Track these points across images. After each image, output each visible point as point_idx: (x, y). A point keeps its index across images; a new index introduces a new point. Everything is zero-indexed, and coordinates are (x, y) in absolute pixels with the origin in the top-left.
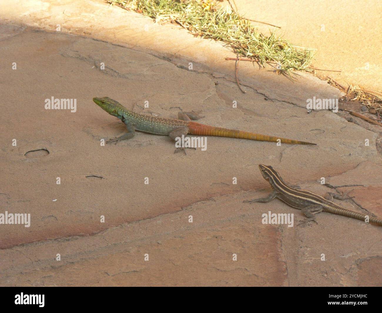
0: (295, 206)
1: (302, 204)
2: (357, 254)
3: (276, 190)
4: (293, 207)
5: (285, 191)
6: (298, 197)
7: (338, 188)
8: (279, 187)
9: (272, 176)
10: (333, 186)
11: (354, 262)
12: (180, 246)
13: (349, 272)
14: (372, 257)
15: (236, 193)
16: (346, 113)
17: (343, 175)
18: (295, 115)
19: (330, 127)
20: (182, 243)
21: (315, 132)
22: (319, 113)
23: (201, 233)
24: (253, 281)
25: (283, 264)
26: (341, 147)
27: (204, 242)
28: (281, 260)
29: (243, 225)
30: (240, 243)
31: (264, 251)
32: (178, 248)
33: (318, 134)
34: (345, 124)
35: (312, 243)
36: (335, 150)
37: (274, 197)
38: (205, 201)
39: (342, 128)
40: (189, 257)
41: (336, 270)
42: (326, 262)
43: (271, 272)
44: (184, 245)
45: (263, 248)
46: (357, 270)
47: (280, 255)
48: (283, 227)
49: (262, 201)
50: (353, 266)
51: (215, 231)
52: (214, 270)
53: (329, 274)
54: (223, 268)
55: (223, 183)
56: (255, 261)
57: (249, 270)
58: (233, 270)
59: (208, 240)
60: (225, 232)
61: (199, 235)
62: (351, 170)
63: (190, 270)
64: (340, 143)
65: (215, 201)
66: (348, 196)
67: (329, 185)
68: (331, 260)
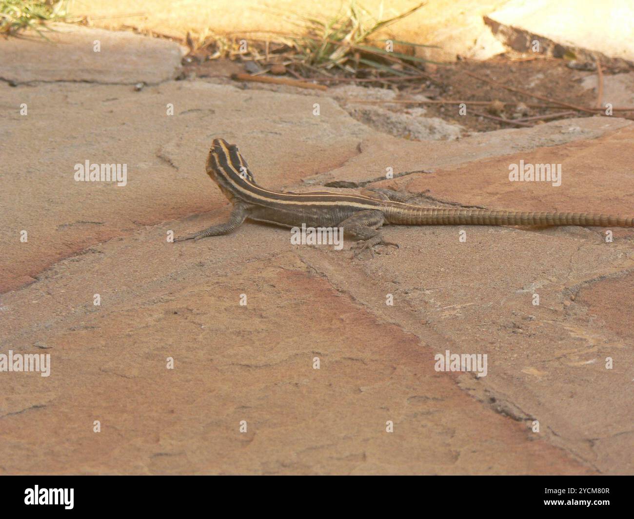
1: (328, 216)
2: (551, 281)
3: (243, 200)
5: (269, 200)
6: (309, 203)
7: (368, 184)
8: (248, 192)
9: (221, 168)
10: (355, 182)
11: (560, 296)
12: (104, 343)
13: (569, 315)
14: (592, 281)
15: (134, 233)
16: (222, 80)
17: (349, 165)
18: (111, 97)
19: (219, 103)
20: (101, 336)
21: (194, 114)
22: (162, 86)
23: (127, 311)
24: (359, 371)
25: (395, 327)
26: (283, 127)
27: (155, 325)
28: (385, 322)
29: (215, 281)
30: (247, 312)
31: (322, 315)
32: (103, 347)
33: (203, 117)
34: (245, 94)
35: (424, 280)
36: (276, 133)
37: (242, 218)
38: (78, 257)
39: (246, 101)
40: (147, 358)
41: (534, 317)
42: (493, 308)
43: (385, 347)
44: (112, 340)
45: (313, 311)
46: (585, 309)
47: (371, 314)
48: (319, 268)
49: (221, 230)
50: (568, 303)
51: (159, 304)
52: (237, 369)
53: (526, 326)
54: (257, 362)
55: (82, 222)
56: (321, 336)
57: (326, 353)
58: (285, 359)
59: (159, 320)
60: (188, 300)
61: (128, 315)
62: (356, 157)
63: (178, 380)
64: (274, 122)
65: (100, 252)
66: (411, 193)
67: (341, 184)
68: (502, 303)
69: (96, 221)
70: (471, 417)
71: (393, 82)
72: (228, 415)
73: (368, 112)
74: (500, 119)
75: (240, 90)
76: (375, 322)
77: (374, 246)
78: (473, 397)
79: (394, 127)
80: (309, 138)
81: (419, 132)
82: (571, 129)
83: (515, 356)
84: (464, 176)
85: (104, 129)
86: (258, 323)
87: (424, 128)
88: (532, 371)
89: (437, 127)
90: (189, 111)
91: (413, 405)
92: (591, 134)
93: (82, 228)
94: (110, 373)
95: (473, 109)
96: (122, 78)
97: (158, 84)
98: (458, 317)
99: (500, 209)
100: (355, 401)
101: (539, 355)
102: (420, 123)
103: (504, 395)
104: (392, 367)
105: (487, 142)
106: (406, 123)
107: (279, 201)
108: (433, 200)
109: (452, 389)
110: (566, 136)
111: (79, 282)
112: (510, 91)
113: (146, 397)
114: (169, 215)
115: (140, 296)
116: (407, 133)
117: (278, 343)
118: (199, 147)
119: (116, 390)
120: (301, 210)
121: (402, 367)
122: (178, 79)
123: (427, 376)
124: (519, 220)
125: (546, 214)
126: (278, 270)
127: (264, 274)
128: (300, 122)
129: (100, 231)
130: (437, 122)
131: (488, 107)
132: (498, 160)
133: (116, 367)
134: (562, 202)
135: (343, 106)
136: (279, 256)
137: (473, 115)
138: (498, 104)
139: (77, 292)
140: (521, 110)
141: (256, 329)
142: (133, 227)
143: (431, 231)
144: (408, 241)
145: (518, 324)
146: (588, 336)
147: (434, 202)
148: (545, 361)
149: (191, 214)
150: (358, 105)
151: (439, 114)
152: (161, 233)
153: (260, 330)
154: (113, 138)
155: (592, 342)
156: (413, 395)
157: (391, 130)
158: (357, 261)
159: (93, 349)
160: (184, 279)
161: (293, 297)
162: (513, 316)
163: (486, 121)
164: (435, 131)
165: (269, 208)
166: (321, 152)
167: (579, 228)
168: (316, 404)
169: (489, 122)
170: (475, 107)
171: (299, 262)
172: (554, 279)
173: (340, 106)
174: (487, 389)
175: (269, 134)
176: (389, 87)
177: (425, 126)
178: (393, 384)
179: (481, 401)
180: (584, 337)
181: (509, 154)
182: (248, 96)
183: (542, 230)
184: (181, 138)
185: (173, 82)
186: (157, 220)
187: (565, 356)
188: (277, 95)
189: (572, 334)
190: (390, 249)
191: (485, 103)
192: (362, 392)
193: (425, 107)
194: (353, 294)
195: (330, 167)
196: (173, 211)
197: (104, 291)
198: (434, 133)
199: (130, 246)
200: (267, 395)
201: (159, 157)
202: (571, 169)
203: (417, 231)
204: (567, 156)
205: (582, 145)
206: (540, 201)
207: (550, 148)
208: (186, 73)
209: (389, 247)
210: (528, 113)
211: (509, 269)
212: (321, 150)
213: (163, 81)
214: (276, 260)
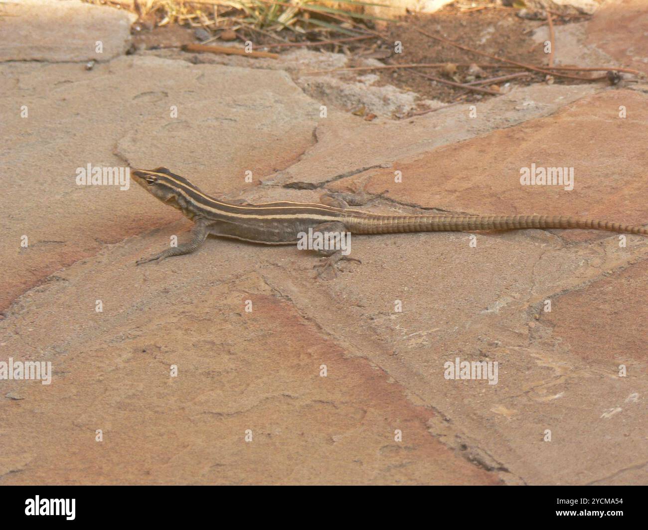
0: (270, 241)
1: (289, 230)
2: (514, 298)
3: (205, 217)
4: (268, 243)
5: (230, 214)
6: (270, 217)
7: (326, 184)
8: (209, 208)
9: (180, 190)
10: (314, 182)
11: (524, 316)
12: (74, 391)
13: (534, 338)
14: (555, 296)
15: (97, 254)
16: (172, 51)
17: (306, 159)
18: (63, 80)
19: (171, 83)
20: (72, 383)
21: (147, 98)
22: (113, 63)
23: (96, 351)
24: (330, 416)
25: (363, 361)
26: (237, 111)
27: (125, 367)
28: (352, 356)
29: (182, 310)
30: (215, 348)
31: (290, 349)
32: (74, 397)
33: (156, 101)
34: (198, 70)
35: (388, 302)
36: (231, 120)
37: (204, 235)
38: (42, 286)
39: (198, 79)
40: (120, 408)
41: (500, 343)
42: (459, 333)
43: (355, 386)
44: (83, 387)
45: (280, 344)
46: (550, 331)
47: (339, 347)
48: (284, 291)
49: (184, 249)
50: (533, 324)
51: (127, 340)
52: (209, 419)
53: (493, 354)
54: (229, 409)
55: (44, 241)
56: (290, 375)
57: (296, 395)
58: (255, 405)
59: (128, 361)
60: (155, 335)
61: (97, 356)
62: (313, 148)
63: (151, 434)
64: (228, 105)
65: (64, 279)
66: (370, 194)
67: (300, 185)
68: (467, 326)
69: (58, 239)
70: (444, 469)
71: (344, 43)
72: (203, 476)
73: (321, 85)
74: (453, 83)
75: (191, 65)
76: (342, 356)
77: (336, 263)
78: (444, 444)
79: (348, 100)
80: (264, 125)
81: (373, 105)
82: (525, 104)
83: (484, 391)
84: (421, 170)
85: (59, 122)
86: (227, 361)
87: (378, 100)
88: (501, 409)
89: (391, 97)
90: (142, 94)
91: (386, 456)
92: (546, 110)
93: (44, 249)
94: (84, 428)
95: (425, 73)
96: (72, 55)
97: (108, 61)
98: (424, 345)
99: (460, 211)
100: (328, 454)
101: (507, 389)
102: (374, 95)
103: (475, 439)
104: (362, 409)
105: (443, 125)
106: (359, 95)
107: (239, 216)
108: (393, 201)
109: (423, 436)
110: (520, 114)
111: (46, 317)
112: (462, 49)
113: (121, 456)
114: (130, 229)
115: (107, 332)
116: (361, 105)
117: (248, 385)
118: (155, 142)
119: (91, 448)
120: (262, 224)
121: (372, 410)
122: (128, 53)
123: (398, 420)
124: (480, 226)
125: (505, 218)
126: (243, 295)
127: (229, 301)
128: (254, 105)
129: (63, 253)
130: (390, 90)
131: (441, 70)
132: (453, 147)
133: (89, 421)
134: (521, 198)
135: (295, 80)
136: (243, 277)
137: (426, 79)
138: (450, 66)
139: (44, 330)
140: (473, 72)
141: (225, 369)
142: (95, 246)
143: (393, 241)
144: (370, 254)
145: (484, 351)
146: (554, 364)
147: (394, 204)
148: (513, 397)
149: (153, 228)
150: (311, 77)
151: (392, 80)
152: (124, 253)
153: (229, 370)
154: (68, 132)
155: (558, 372)
156: (386, 445)
157: (345, 103)
158: (321, 280)
159: (65, 399)
160: (150, 309)
161: (259, 327)
162: (479, 342)
163: (440, 85)
164: (389, 102)
165: (230, 223)
166: (277, 141)
167: (539, 231)
168: (290, 458)
169: (442, 86)
170: (427, 71)
171: (263, 284)
172: (517, 295)
173: (293, 79)
174: (458, 435)
175: (224, 121)
176: (341, 51)
177: (379, 98)
178: (364, 431)
179: (452, 449)
180: (549, 366)
181: (465, 140)
182: (200, 72)
183: (503, 233)
184: (136, 131)
185: (125, 57)
186: (119, 236)
187: (532, 389)
188: (230, 69)
189: (539, 363)
190: (353, 265)
191: (438, 64)
192: (334, 442)
193: (378, 73)
194: (319, 321)
195: (288, 161)
196: (134, 224)
197: (71, 327)
198: (389, 104)
199: (94, 270)
200: (240, 449)
201: (116, 155)
202: (527, 157)
203: (378, 241)
204: (523, 139)
205: (538, 126)
206: (499, 198)
207: (506, 130)
208: (136, 45)
209: (352, 262)
210: (481, 75)
211: (472, 285)
212: (278, 140)
213: (113, 58)
214: (240, 283)
